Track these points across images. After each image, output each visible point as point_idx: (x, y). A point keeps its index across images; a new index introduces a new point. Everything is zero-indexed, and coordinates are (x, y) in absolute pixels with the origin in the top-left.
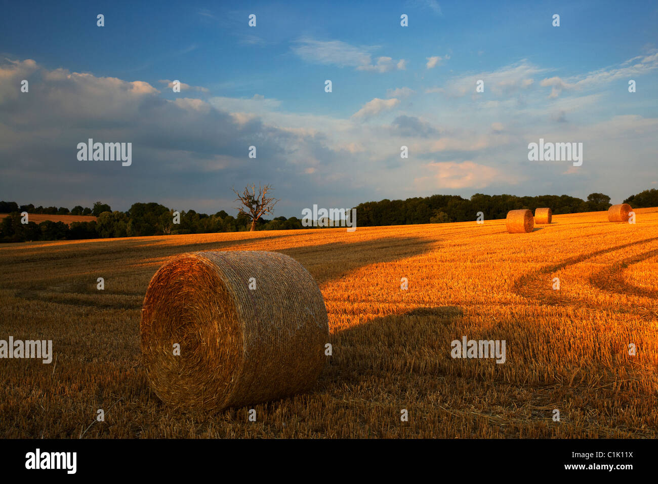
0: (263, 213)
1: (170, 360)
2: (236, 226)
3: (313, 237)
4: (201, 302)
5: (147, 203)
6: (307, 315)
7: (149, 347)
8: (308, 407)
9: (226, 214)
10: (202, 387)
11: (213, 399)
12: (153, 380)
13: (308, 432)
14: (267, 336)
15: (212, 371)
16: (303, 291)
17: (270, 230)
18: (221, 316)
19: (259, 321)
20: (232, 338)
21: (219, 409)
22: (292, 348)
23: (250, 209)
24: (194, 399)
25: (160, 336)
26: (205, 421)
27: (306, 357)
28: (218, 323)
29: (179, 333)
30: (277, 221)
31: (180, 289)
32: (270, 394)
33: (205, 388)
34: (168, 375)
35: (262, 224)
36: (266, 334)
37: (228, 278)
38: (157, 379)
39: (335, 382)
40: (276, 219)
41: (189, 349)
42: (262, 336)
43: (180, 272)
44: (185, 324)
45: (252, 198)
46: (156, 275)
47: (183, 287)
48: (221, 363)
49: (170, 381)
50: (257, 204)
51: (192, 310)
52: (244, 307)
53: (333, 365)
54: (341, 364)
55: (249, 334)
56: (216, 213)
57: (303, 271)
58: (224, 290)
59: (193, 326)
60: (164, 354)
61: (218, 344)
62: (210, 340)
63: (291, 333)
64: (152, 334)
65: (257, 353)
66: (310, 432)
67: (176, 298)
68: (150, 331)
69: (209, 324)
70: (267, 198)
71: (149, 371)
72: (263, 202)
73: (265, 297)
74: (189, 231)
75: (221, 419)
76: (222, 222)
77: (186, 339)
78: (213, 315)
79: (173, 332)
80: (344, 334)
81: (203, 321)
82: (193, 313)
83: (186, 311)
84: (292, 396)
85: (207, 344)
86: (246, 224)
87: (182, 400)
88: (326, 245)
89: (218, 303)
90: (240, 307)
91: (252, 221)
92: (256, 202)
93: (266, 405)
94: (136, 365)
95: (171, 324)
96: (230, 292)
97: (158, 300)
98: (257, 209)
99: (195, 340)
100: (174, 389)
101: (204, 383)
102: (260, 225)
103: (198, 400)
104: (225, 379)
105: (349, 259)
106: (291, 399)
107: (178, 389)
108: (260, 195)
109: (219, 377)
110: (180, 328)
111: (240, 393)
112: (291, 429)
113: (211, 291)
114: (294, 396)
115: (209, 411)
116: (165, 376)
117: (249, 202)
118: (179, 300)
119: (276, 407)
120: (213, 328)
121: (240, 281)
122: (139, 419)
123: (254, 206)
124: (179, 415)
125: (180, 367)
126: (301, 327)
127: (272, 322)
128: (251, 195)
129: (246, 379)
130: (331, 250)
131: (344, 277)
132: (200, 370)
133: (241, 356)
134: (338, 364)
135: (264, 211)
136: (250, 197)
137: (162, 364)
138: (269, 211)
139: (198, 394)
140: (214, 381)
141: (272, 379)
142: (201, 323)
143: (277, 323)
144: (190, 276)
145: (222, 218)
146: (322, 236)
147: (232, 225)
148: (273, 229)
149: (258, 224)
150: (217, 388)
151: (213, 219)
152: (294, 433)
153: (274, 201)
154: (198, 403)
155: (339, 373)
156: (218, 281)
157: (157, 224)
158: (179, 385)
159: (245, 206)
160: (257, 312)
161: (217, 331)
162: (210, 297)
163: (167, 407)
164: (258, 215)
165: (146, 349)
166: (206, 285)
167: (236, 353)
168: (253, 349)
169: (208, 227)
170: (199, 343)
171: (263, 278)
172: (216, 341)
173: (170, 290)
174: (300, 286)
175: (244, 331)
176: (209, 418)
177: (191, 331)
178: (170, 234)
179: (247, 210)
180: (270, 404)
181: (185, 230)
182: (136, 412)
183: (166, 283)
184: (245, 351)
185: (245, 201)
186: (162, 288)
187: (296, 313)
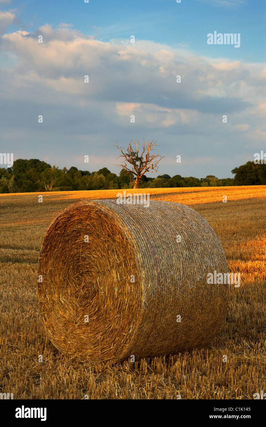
0: (147, 170)
1: (66, 309)
2: (119, 184)
3: (200, 195)
4: (99, 250)
5: (28, 159)
6: (207, 267)
7: (45, 296)
8: (208, 362)
9: (109, 172)
10: (99, 337)
11: (111, 349)
12: (50, 329)
13: (211, 385)
14: (167, 287)
15: (109, 321)
16: (203, 242)
17: (154, 188)
18: (119, 265)
19: (159, 270)
20: (131, 288)
21: (117, 360)
22: (191, 300)
23: (133, 166)
24: (91, 349)
25: (57, 284)
26: (103, 371)
27: (205, 310)
28: (116, 272)
29: (76, 281)
30: (161, 179)
31: (77, 237)
32: (168, 346)
33: (102, 337)
34: (65, 324)
35: (145, 182)
36: (166, 284)
37: (127, 226)
38: (53, 328)
39: (233, 338)
40: (159, 177)
41: (87, 298)
42: (161, 286)
43: (78, 220)
44: (82, 273)
45: (136, 155)
46: (53, 222)
47: (80, 235)
48: (119, 312)
49: (67, 330)
50: (141, 161)
51: (89, 258)
52: (144, 256)
53: (229, 322)
54: (238, 321)
55: (148, 283)
56: (98, 171)
57: (202, 221)
58: (123, 238)
59: (91, 275)
60: (61, 302)
61: (116, 293)
62: (108, 289)
63: (190, 284)
64: (48, 283)
65: (156, 304)
66: (213, 385)
67: (73, 246)
68: (47, 279)
69: (107, 273)
70: (150, 155)
71: (45, 320)
72: (147, 159)
73: (165, 247)
74: (71, 188)
75: (119, 370)
76: (104, 180)
77: (83, 288)
78: (111, 264)
79: (70, 280)
80: (239, 291)
81: (101, 269)
82: (91, 262)
83: (84, 259)
84: (190, 350)
85: (105, 293)
86: (129, 181)
87: (79, 350)
88: (214, 203)
89: (116, 251)
90: (139, 256)
91: (135, 178)
92: (140, 159)
93: (164, 358)
94: (28, 316)
95: (68, 272)
96: (129, 241)
97: (55, 248)
98: (140, 166)
99: (93, 289)
100: (71, 338)
101: (101, 333)
102: (143, 183)
103: (95, 350)
104: (123, 329)
105: (239, 217)
106: (189, 353)
107: (74, 338)
108: (144, 152)
109: (117, 327)
110: (77, 277)
111: (138, 344)
112: (192, 381)
113: (110, 239)
114: (192, 350)
115: (107, 361)
116: (61, 325)
117: (133, 159)
118: (77, 249)
119: (175, 361)
120: (111, 277)
121: (140, 230)
122: (37, 367)
123: (138, 163)
124: (76, 363)
125: (77, 316)
126: (201, 279)
127: (172, 273)
128: (134, 151)
129: (145, 330)
130: (219, 208)
131: (235, 235)
132: (98, 319)
133: (141, 305)
134: (234, 322)
135: (148, 169)
136: (133, 154)
137: (58, 313)
138: (153, 168)
139: (96, 344)
140: (112, 330)
141: (171, 331)
142: (99, 272)
143: (176, 274)
144: (88, 224)
145: (104, 176)
146: (209, 194)
147: (115, 182)
148: (157, 187)
149: (141, 182)
150: (115, 339)
151: (95, 176)
152: (196, 385)
153: (158, 159)
154: (96, 353)
155: (236, 331)
156: (117, 229)
157: (39, 181)
158: (76, 334)
159: (128, 163)
160: (157, 262)
161: (115, 280)
162: (108, 246)
163: (63, 356)
164: (142, 173)
165: (43, 297)
166: (104, 234)
167: (135, 302)
168: (152, 299)
169: (90, 184)
170: (96, 292)
171: (162, 228)
172: (115, 290)
173: (67, 238)
174: (200, 237)
175: (143, 280)
176: (106, 368)
177: (88, 279)
178: (52, 191)
179: (130, 167)
180: (167, 357)
181: (67, 187)
182: (33, 360)
183: (63, 231)
184: (144, 301)
185: (128, 158)
186: (59, 236)
187: (196, 265)
